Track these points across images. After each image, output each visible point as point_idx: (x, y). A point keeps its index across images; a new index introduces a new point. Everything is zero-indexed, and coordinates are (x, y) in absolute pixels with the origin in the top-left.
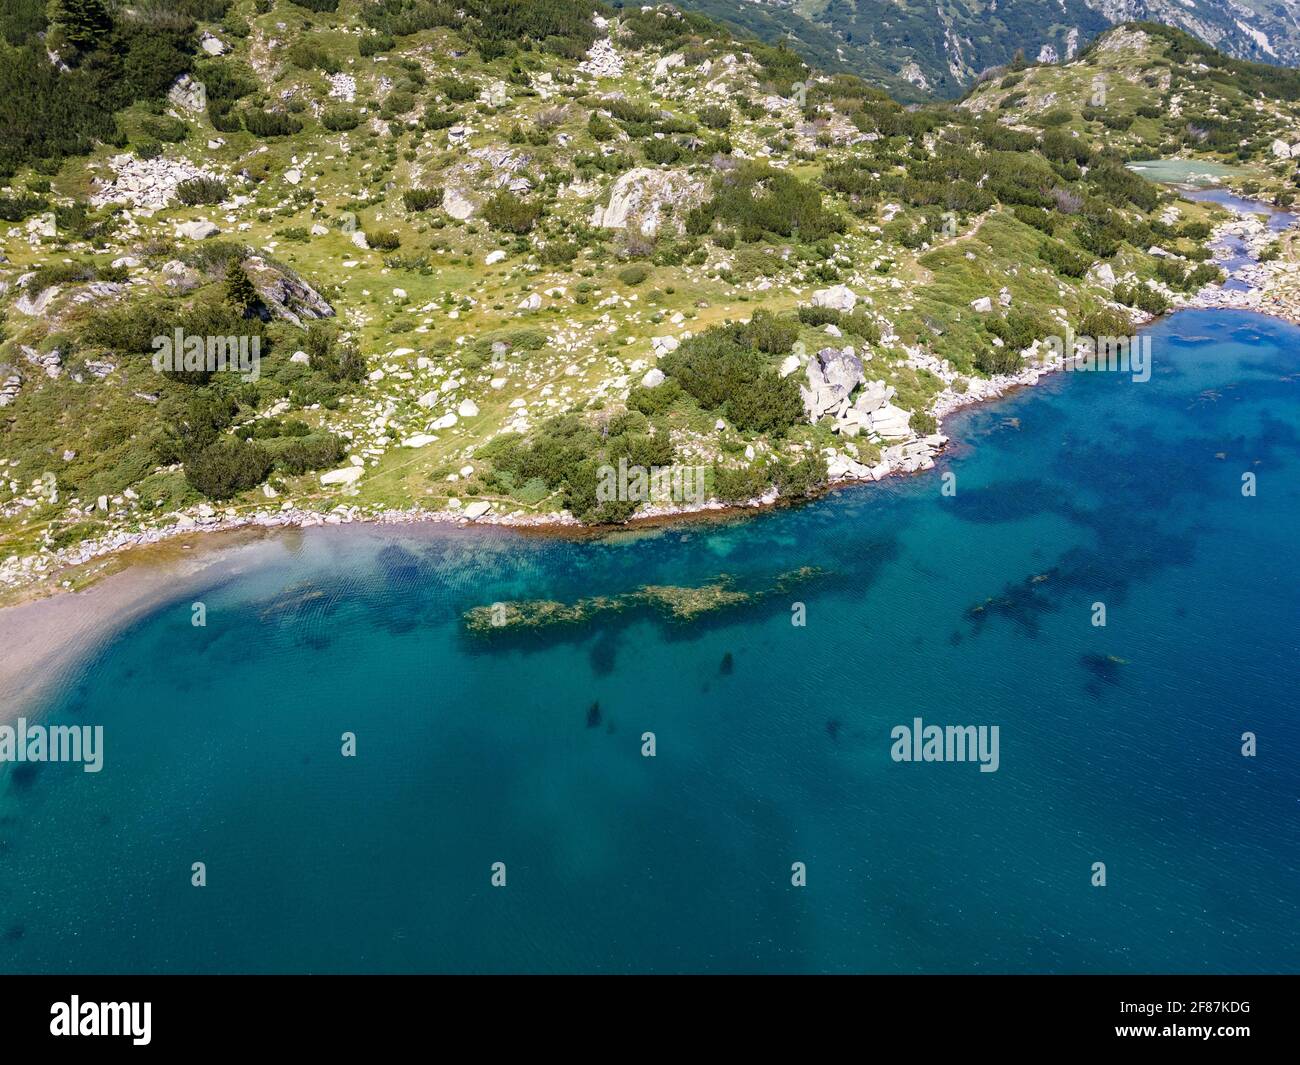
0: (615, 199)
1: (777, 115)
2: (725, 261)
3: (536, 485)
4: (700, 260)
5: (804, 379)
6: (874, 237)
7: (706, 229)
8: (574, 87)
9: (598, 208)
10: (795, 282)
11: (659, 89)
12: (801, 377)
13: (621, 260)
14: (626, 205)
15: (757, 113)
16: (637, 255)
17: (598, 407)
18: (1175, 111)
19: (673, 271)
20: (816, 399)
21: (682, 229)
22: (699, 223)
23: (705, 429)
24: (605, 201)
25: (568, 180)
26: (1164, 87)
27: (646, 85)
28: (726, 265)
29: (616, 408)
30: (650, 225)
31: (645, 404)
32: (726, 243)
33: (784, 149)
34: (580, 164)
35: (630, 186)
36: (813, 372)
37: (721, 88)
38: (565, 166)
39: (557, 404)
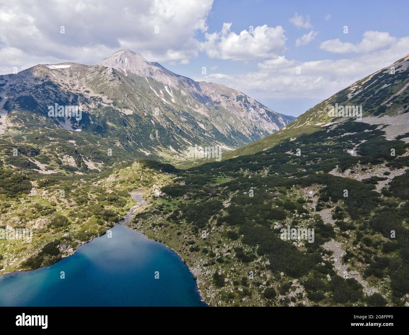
0: (36, 224)
1: (64, 202)
2: (52, 231)
3: (27, 266)
4: (49, 231)
5: (60, 248)
6: (74, 224)
7: (51, 227)
8: (28, 200)
9: (33, 225)
10: (62, 232)
11: (44, 198)
12: (59, 247)
13: (37, 233)
14: (38, 225)
15: (60, 202)
16: (40, 232)
17: (34, 256)
18: (142, 179)
19: (45, 234)
20: (61, 250)
21: (46, 227)
22: (49, 226)
23: (47, 256)
24: (34, 224)
25: (28, 221)
26: (141, 174)
27: (41, 196)
28: (53, 232)
29: (37, 255)
30: (41, 227)
31: (40, 254)
32: (53, 229)
33: (64, 208)
34: (30, 218)
35: (38, 222)
36: (61, 247)
37: (55, 197)
38: (28, 219)
39: (29, 256)
